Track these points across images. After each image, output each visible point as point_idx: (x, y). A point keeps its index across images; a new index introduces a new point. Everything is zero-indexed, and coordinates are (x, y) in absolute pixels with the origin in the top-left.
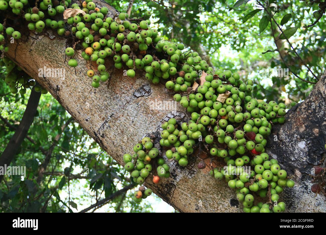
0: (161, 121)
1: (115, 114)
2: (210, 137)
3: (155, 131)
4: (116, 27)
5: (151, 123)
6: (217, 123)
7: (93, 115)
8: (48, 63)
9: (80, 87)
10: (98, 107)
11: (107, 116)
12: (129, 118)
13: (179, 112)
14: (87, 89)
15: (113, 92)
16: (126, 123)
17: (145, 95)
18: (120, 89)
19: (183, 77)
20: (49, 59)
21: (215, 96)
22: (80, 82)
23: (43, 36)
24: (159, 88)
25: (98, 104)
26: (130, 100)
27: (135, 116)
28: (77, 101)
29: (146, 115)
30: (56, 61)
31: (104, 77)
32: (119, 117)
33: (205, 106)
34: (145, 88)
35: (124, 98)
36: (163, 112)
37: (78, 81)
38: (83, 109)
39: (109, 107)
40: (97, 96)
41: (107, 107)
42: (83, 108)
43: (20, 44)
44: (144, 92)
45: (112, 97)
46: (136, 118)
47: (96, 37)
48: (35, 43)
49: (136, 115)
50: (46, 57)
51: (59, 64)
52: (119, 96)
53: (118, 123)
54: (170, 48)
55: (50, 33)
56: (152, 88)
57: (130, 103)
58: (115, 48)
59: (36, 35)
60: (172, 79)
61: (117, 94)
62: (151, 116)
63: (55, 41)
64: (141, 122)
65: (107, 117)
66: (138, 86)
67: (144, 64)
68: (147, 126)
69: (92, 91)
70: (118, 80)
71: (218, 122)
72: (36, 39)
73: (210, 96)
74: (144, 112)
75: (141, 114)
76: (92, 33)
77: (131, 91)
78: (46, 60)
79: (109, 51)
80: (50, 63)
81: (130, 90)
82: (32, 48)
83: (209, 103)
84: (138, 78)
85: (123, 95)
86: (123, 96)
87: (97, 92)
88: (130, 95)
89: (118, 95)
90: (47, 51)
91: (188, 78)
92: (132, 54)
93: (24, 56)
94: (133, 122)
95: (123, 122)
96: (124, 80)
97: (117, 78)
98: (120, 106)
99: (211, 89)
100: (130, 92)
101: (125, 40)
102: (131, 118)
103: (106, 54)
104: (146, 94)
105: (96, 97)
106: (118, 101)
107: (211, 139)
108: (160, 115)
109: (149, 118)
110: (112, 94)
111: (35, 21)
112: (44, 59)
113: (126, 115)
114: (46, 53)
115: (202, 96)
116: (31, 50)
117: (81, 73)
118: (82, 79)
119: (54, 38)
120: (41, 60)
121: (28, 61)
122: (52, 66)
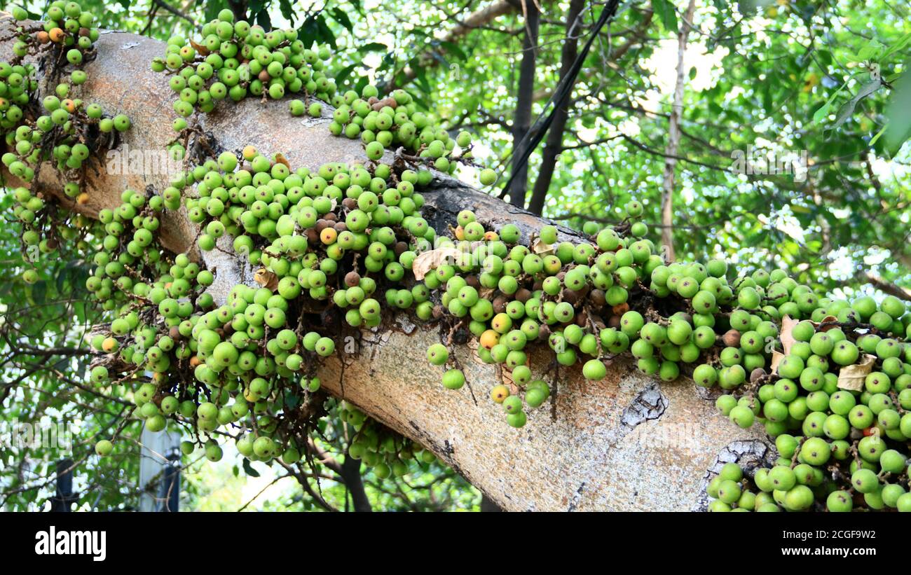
0: (706, 476)
1: (588, 482)
2: (840, 497)
3: (697, 508)
4: (538, 266)
5: (681, 486)
6: (852, 452)
7: (540, 497)
8: (413, 391)
9: (495, 433)
10: (546, 472)
11: (570, 491)
12: (623, 485)
13: (750, 441)
14: (512, 433)
15: (572, 426)
16: (619, 500)
17: (650, 417)
18: (587, 415)
19: (737, 345)
20: (414, 383)
21: (830, 377)
22: (492, 420)
23: (390, 331)
24: (682, 390)
25: (544, 465)
26: (615, 438)
27: (639, 478)
28: (496, 469)
29: (665, 468)
30: (429, 382)
31: (533, 395)
32: (600, 488)
33: (808, 411)
34: (645, 397)
35: (602, 436)
36: (707, 451)
37: (487, 418)
38: (515, 487)
39: (571, 468)
40: (536, 445)
41: (566, 468)
42: (513, 484)
43: (349, 363)
44: (645, 410)
45: (572, 442)
46: (641, 483)
47: (497, 302)
48: (378, 352)
49: (640, 475)
50: (406, 379)
51: (436, 387)
52: (589, 432)
53: (600, 505)
54: (684, 281)
55: (402, 320)
56: (665, 393)
57: (618, 446)
58: (545, 317)
59: (376, 333)
60: (709, 357)
61: (582, 429)
62: (677, 468)
63: (416, 336)
64: (656, 489)
65: (572, 495)
66: (629, 397)
67: (627, 337)
68: (674, 497)
69: (523, 435)
70: (578, 393)
71: (857, 447)
72: (378, 343)
73: (815, 382)
74: (658, 462)
75: (651, 468)
76: (489, 295)
77: (614, 415)
78: (409, 385)
79: (532, 328)
80: (419, 392)
81: (610, 412)
82: (374, 366)
83: (816, 399)
84: (623, 377)
85: (597, 429)
86: (598, 431)
87: (534, 435)
88: (613, 425)
89: (584, 432)
90: (405, 364)
91: (750, 345)
92: (589, 321)
93: (362, 389)
94: (636, 494)
95: (611, 500)
96: (591, 391)
97: (574, 388)
98: (596, 459)
99: (814, 361)
100: (611, 417)
101: (562, 290)
102: (629, 484)
103: (525, 338)
104: (654, 413)
105: (536, 449)
106: (588, 448)
107: (844, 501)
108: (699, 462)
109: (675, 475)
110: (570, 433)
111: (356, 303)
112: (404, 384)
113: (615, 479)
114: (405, 370)
115: (792, 386)
116: (373, 371)
117: (488, 397)
118: (495, 411)
119: (415, 330)
120: (399, 389)
121: (375, 398)
122: (424, 397)
